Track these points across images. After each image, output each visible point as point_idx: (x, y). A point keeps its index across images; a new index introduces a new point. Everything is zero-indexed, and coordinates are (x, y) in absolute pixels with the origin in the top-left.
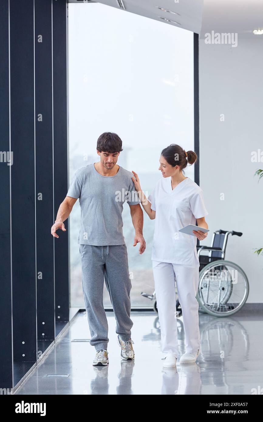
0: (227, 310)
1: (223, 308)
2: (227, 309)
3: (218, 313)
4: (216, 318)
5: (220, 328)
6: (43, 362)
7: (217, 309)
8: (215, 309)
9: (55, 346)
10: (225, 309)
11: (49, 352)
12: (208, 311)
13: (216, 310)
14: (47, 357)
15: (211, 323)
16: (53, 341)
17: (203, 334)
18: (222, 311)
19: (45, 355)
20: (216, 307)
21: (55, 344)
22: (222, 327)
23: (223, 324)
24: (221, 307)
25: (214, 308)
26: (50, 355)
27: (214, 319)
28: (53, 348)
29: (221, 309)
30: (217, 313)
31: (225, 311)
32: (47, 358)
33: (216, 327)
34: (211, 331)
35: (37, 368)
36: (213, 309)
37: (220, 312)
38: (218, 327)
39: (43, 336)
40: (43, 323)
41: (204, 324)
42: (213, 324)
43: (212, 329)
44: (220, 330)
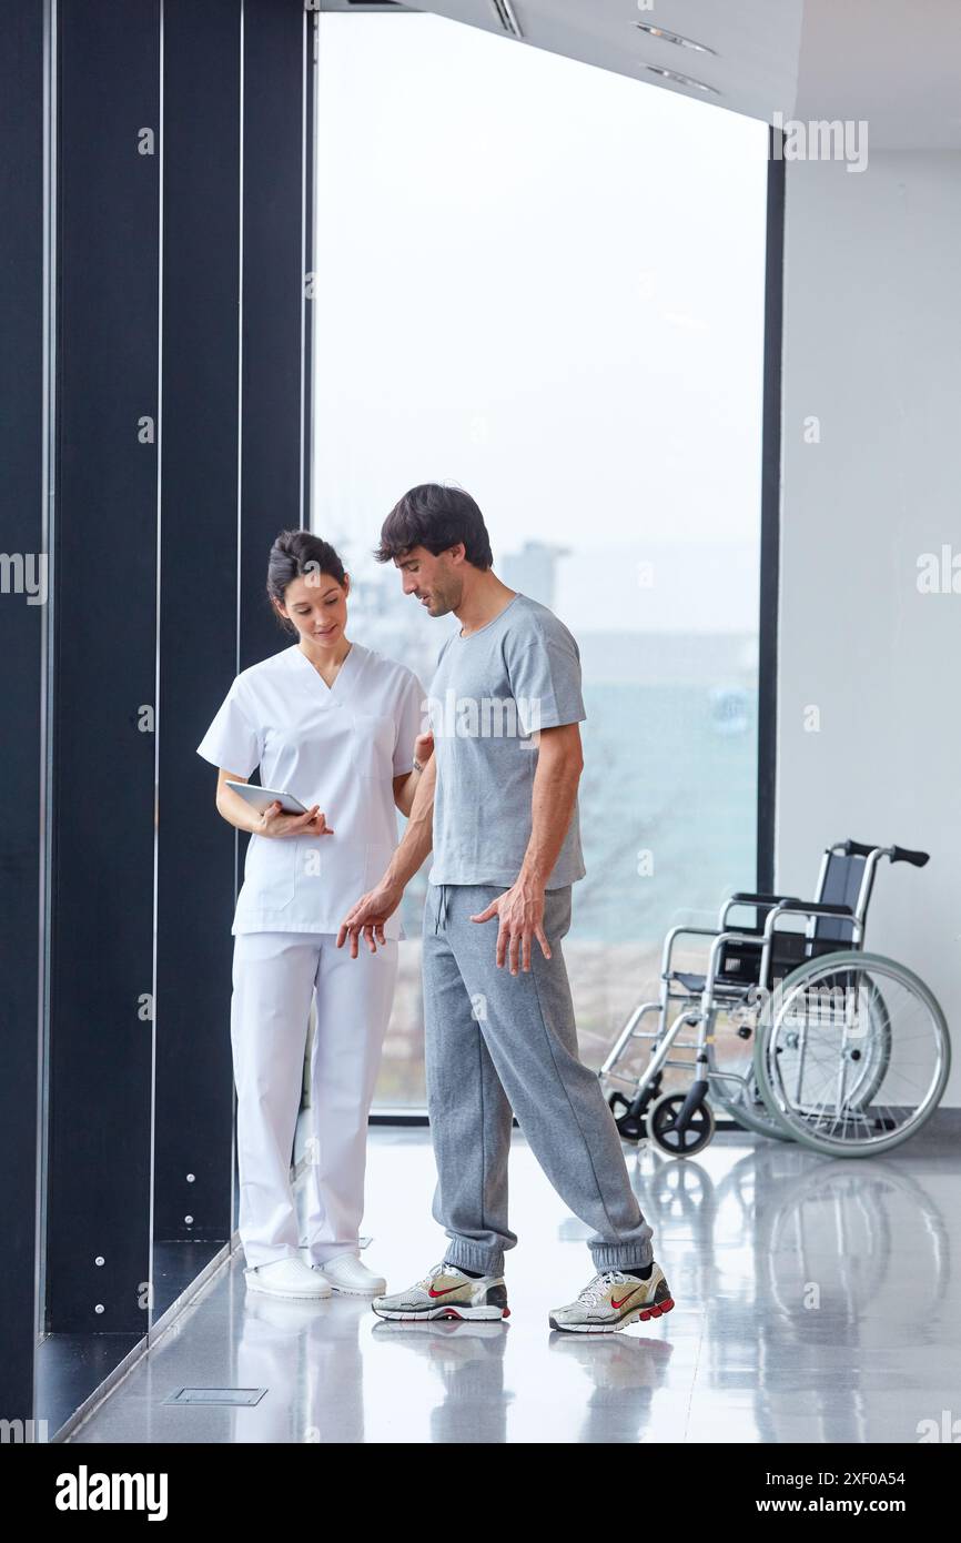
0: (868, 1130)
1: (856, 1123)
2: (870, 1127)
3: (825, 1140)
4: (829, 1159)
5: (841, 1199)
6: (176, 1332)
7: (834, 1127)
8: (825, 1124)
9: (230, 1262)
10: (862, 1128)
11: (205, 1291)
12: (801, 1132)
13: (828, 1132)
14: (193, 1310)
15: (812, 1178)
16: (222, 1245)
17: (781, 1216)
18: (850, 1135)
19: (187, 1303)
20: (828, 1119)
21: (230, 1257)
22: (851, 1192)
23: (857, 1182)
24: (846, 1122)
25: (821, 1122)
26: (206, 1301)
27: (825, 1163)
28: (223, 1275)
29: (849, 1128)
30: (832, 1142)
31: (863, 1135)
32: (196, 1319)
33: (827, 1197)
34: (812, 1209)
35: (147, 1357)
36: (817, 1126)
37: (843, 1140)
38: (836, 1194)
39: (189, 1225)
40: (191, 1178)
41: (785, 1181)
42: (817, 1182)
43: (813, 1199)
44: (842, 1204)
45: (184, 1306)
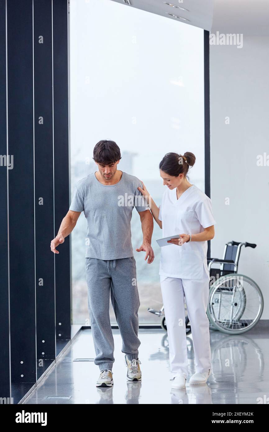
0: (240, 327)
1: (236, 325)
2: (240, 325)
3: (231, 331)
4: (228, 335)
5: (232, 346)
6: (43, 383)
7: (230, 326)
8: (227, 325)
9: (55, 366)
10: (238, 326)
11: (50, 373)
12: (220, 328)
13: (228, 327)
14: (47, 377)
15: (223, 341)
16: (53, 361)
17: (215, 353)
18: (234, 328)
19: (45, 375)
21: (55, 364)
22: (235, 345)
23: (236, 342)
24: (233, 324)
25: (226, 325)
26: (50, 375)
27: (226, 337)
28: (54, 368)
29: (234, 326)
30: (229, 330)
31: (238, 328)
32: (47, 379)
33: (228, 346)
34: (223, 350)
35: (36, 389)
36: (225, 326)
37: (232, 329)
38: (231, 345)
39: (43, 355)
40: (43, 341)
41: (215, 342)
42: (225, 342)
43: (224, 347)
44: (232, 349)
45: (45, 376)
